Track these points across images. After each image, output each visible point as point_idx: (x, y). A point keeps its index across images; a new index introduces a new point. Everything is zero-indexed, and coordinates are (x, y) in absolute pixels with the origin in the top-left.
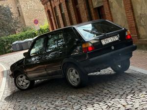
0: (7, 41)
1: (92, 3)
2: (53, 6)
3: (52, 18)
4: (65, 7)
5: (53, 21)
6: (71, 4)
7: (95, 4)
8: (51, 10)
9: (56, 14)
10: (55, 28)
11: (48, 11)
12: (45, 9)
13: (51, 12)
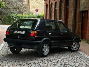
0: (16, 18)
1: (79, 6)
2: (51, 3)
3: (48, 10)
4: (59, 5)
5: (48, 12)
6: (63, 4)
7: (82, 8)
8: (48, 5)
9: (51, 9)
10: (48, 17)
11: (47, 5)
12: (45, 3)
13: (48, 6)
